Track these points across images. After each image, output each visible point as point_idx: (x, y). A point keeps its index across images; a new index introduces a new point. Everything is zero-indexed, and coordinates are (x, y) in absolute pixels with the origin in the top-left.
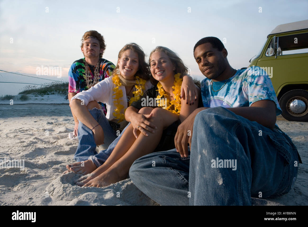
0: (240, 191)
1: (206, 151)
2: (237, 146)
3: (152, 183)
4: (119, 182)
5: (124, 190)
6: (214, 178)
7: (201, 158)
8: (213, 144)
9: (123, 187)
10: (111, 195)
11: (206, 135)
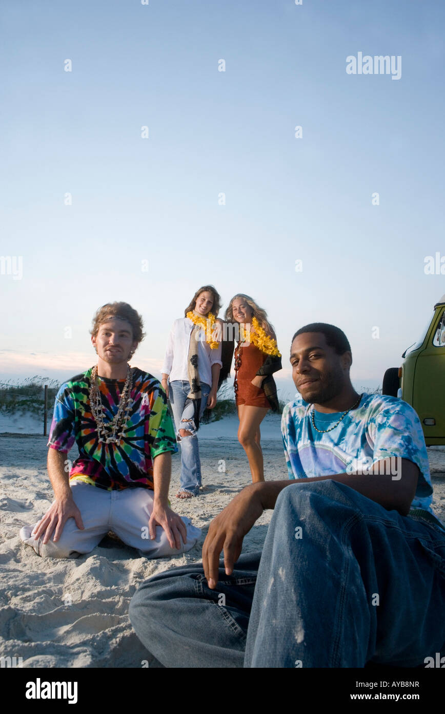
0: (335, 660)
1: (284, 571)
2: (344, 565)
3: (172, 633)
4: (107, 631)
5: (115, 649)
6: (290, 628)
7: (274, 585)
8: (298, 557)
9: (113, 643)
10: (86, 662)
11: (289, 537)
